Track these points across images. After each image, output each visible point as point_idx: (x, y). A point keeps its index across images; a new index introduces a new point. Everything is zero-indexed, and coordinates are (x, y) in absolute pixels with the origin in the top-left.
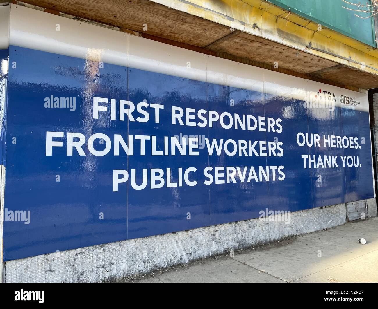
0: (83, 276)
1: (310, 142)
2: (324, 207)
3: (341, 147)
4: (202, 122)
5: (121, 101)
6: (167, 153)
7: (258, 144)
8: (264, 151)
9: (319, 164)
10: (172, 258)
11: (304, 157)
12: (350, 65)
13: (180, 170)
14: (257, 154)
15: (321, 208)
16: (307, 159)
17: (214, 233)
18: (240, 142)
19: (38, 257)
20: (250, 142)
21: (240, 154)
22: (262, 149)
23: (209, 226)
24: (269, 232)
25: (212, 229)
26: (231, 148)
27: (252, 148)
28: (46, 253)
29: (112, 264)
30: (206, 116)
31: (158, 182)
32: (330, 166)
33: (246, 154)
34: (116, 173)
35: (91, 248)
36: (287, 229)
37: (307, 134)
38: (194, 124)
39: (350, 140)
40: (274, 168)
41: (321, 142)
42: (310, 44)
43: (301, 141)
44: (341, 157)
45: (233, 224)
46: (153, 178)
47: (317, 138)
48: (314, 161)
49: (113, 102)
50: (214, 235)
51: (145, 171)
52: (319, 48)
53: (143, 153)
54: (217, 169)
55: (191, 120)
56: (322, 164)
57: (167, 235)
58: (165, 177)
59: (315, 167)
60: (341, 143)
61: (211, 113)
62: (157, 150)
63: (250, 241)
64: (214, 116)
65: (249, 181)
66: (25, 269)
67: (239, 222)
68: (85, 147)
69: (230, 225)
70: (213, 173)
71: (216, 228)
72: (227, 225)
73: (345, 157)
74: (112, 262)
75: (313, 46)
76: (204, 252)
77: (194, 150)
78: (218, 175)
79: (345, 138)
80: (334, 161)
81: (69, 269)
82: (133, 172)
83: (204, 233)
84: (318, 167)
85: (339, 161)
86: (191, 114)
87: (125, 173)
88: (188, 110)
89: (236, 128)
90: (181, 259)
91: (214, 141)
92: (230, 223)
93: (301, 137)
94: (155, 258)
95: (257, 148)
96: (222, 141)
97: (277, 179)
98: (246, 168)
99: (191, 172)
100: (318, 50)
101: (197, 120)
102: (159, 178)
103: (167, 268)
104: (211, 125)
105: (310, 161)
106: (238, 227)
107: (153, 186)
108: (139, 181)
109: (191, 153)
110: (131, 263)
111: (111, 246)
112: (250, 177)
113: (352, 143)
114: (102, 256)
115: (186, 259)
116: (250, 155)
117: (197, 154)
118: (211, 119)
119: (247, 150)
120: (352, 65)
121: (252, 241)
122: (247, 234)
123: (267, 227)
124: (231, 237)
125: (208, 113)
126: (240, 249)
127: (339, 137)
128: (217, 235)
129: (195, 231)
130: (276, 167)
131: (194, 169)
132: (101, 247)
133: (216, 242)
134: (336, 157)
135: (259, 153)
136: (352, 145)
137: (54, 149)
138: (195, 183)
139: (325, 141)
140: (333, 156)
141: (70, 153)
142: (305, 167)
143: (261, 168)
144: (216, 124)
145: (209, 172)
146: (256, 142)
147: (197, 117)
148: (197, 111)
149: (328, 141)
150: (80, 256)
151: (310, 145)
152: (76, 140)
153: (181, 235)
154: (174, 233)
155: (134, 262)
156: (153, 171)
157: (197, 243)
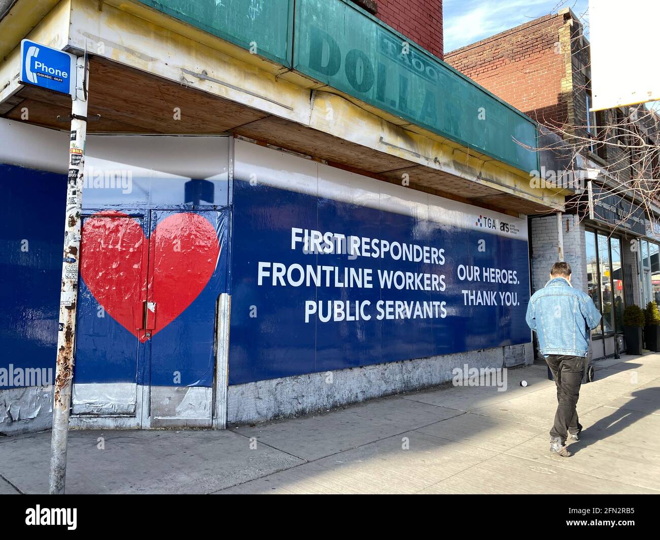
1: (470, 276)
2: (482, 351)
3: (500, 282)
4: (375, 252)
5: (312, 231)
6: (346, 286)
7: (423, 276)
8: (428, 285)
9: (478, 301)
10: (350, 395)
11: (465, 292)
13: (357, 303)
14: (422, 288)
15: (479, 351)
16: (467, 295)
17: (384, 372)
18: (408, 274)
19: (250, 384)
20: (416, 274)
21: (407, 288)
22: (427, 282)
23: (379, 364)
24: (431, 375)
25: (381, 367)
26: (399, 280)
27: (417, 281)
28: (256, 381)
29: (303, 396)
30: (378, 245)
31: (339, 315)
32: (489, 304)
33: (412, 288)
34: (308, 304)
35: (288, 379)
36: (447, 372)
37: (467, 267)
38: (368, 255)
39: (509, 274)
40: (436, 303)
41: (481, 275)
42: (481, 174)
43: (462, 275)
44: (500, 293)
45: (400, 364)
46: (337, 311)
47: (477, 271)
48: (474, 297)
49: (306, 232)
50: (384, 374)
51: (330, 303)
52: (488, 178)
53: (328, 284)
54: (388, 303)
55: (366, 251)
56: (481, 301)
57: (345, 371)
58: (345, 310)
59: (475, 304)
60: (500, 277)
61: (383, 242)
62: (339, 281)
63: (415, 383)
64: (385, 246)
65: (415, 317)
66: (241, 395)
67: (405, 362)
68: (285, 277)
69: (397, 364)
70: (383, 307)
71: (385, 367)
72: (395, 364)
73: (504, 293)
74: (303, 394)
75: (483, 175)
76: (374, 391)
77: (368, 282)
78: (389, 310)
79: (504, 271)
80: (493, 298)
81: (271, 398)
82: (321, 302)
83: (375, 371)
84: (477, 304)
85: (498, 298)
86: (366, 243)
87: (314, 304)
88: (364, 240)
89: (404, 259)
90: (357, 397)
91: (386, 273)
92: (397, 362)
93: (461, 270)
94: (336, 394)
95: (422, 281)
96: (392, 273)
97: (439, 316)
98: (412, 302)
99: (366, 306)
100: (486, 180)
101: (371, 251)
102: (341, 311)
103: (345, 405)
104: (382, 256)
105: (470, 297)
106: (404, 368)
107: (336, 319)
108: (325, 313)
109: (366, 286)
110: (317, 397)
111: (302, 378)
112: (416, 313)
113: (511, 277)
114: (295, 388)
115: (361, 397)
116: (416, 288)
117: (371, 286)
118: (383, 250)
119: (414, 283)
120: (516, 194)
122: (411, 375)
123: (429, 369)
124: (398, 378)
125: (380, 243)
126: (405, 391)
127: (498, 270)
128: (386, 374)
129: (368, 368)
130: (438, 303)
131: (367, 302)
132: (295, 378)
133: (386, 382)
134: (495, 293)
135: (424, 287)
136: (511, 280)
137: (264, 279)
138: (369, 317)
139: (485, 274)
140: (492, 292)
141: (274, 283)
142: (466, 304)
143: (425, 303)
144: (387, 254)
145: (381, 306)
146: (421, 275)
147: (371, 247)
148: (371, 241)
149: (487, 274)
150: (280, 386)
151: (470, 279)
152: (279, 270)
153: (356, 371)
154: (351, 369)
155: (320, 396)
156: (336, 303)
157: (369, 381)
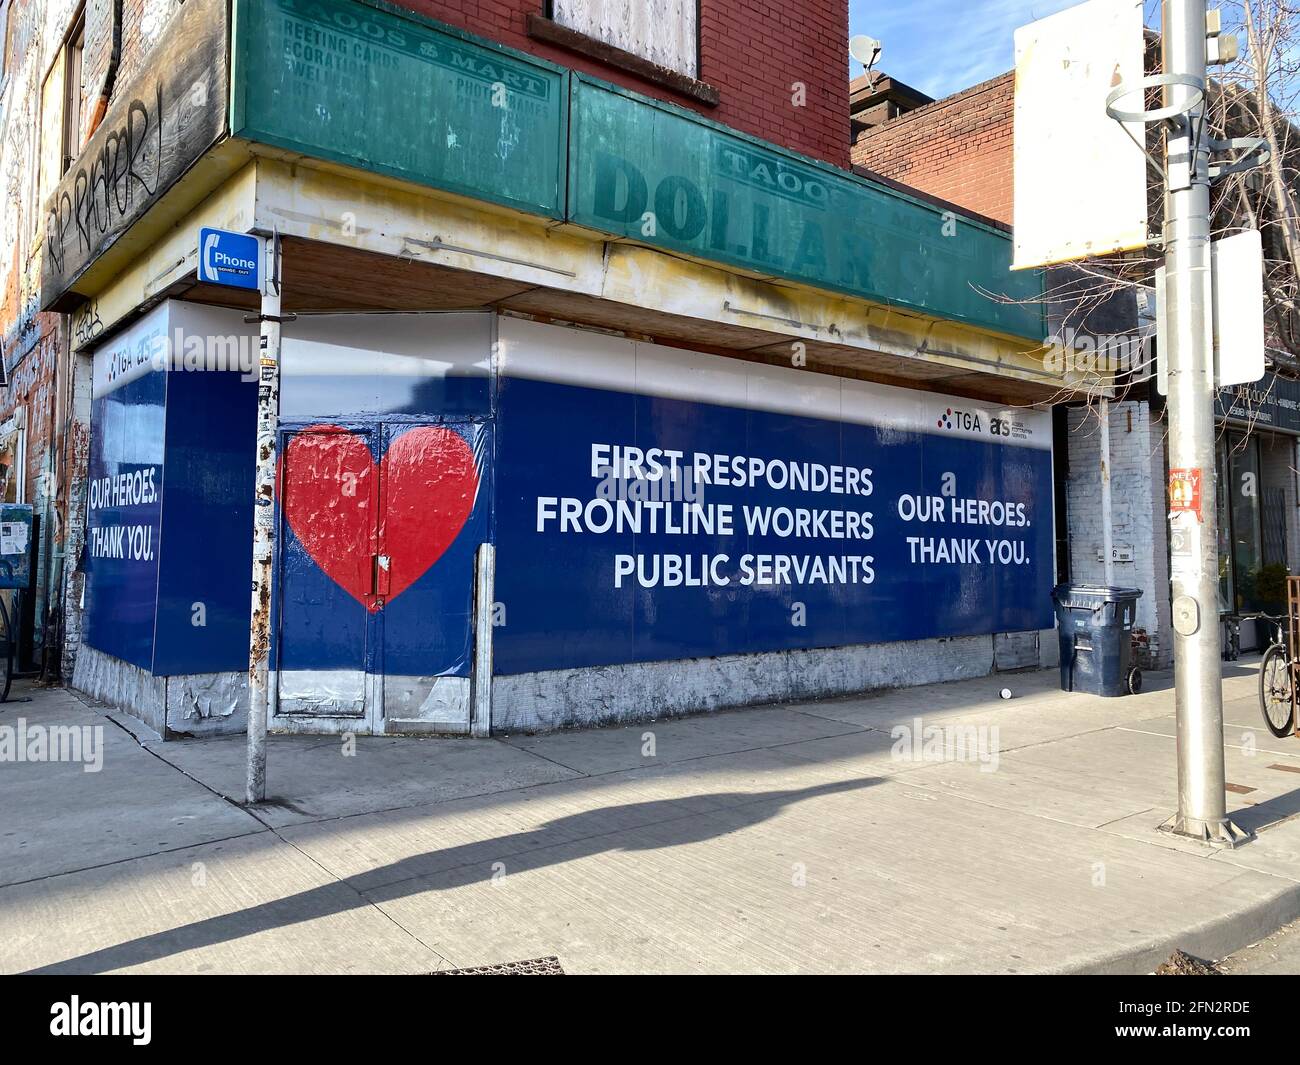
0: (578, 710)
1: (924, 514)
2: (948, 640)
3: (988, 523)
4: (739, 477)
5: (626, 448)
6: (686, 531)
7: (829, 516)
8: (838, 529)
9: (940, 555)
10: (691, 699)
11: (912, 540)
12: (999, 374)
13: (705, 558)
14: (826, 535)
15: (941, 641)
16: (918, 546)
17: (753, 666)
18: (799, 512)
19: (526, 674)
20: (815, 512)
21: (798, 534)
22: (835, 524)
23: (745, 655)
24: (844, 676)
25: (749, 659)
26: (783, 522)
27: (818, 523)
28: (536, 672)
29: (613, 697)
30: (745, 467)
31: (673, 576)
32: (963, 561)
33: (808, 534)
34: (619, 559)
35: (587, 670)
36: (876, 673)
37: (919, 498)
38: (726, 482)
39: (1007, 509)
40: (854, 559)
41: (947, 512)
42: (925, 344)
43: (907, 512)
44: (987, 542)
45: (783, 655)
46: (668, 570)
47: (938, 505)
48: (931, 549)
49: (616, 449)
50: (754, 670)
51: (656, 558)
52: (941, 350)
53: (653, 530)
54: (762, 558)
55: (722, 476)
56: (946, 555)
57: (684, 662)
58: (683, 569)
59: (932, 561)
60: (989, 515)
61: (753, 461)
62: (673, 525)
63: (811, 686)
64: (757, 467)
65: (811, 581)
66: (513, 690)
67: (793, 653)
68: (581, 520)
69: (778, 656)
70: (753, 564)
71: (756, 659)
72: (774, 655)
73: (996, 542)
74: (613, 694)
75: (930, 346)
76: (736, 696)
77: (726, 525)
78: (762, 569)
79: (997, 504)
80: (972, 551)
81: (561, 696)
82: (641, 558)
83: (738, 664)
84: (938, 561)
85: (982, 551)
86: (722, 464)
87: (629, 559)
88: (718, 458)
89: (793, 487)
90: (704, 703)
91: (757, 510)
92: (778, 652)
93: (906, 503)
94: (668, 697)
95: (827, 523)
96: (769, 509)
97: (860, 579)
98: (807, 558)
99: (721, 562)
100: (937, 353)
101: (732, 475)
102: (676, 570)
103: (683, 714)
104: (752, 484)
105: (924, 549)
106: (791, 661)
107: (668, 582)
108: (649, 575)
109: (722, 531)
110: (636, 699)
111: (611, 670)
112: (814, 575)
113: (1012, 514)
114: (600, 684)
115: (711, 703)
116: (815, 535)
117: (730, 532)
118: (753, 473)
119: (810, 526)
120: (1003, 372)
121: (814, 688)
122: (805, 673)
123: (839, 665)
124: (779, 677)
125: (747, 463)
126: (793, 699)
127: (985, 503)
128: (757, 671)
129: (725, 659)
130: (859, 559)
131: (724, 558)
132: (599, 670)
133: (756, 683)
134: (977, 541)
135: (830, 533)
136: (1011, 518)
137: (546, 521)
138: (725, 581)
139: (955, 510)
140: (969, 541)
141: (564, 528)
142: (913, 561)
143: (832, 560)
144: (761, 480)
145: (748, 563)
146: (825, 513)
147: (731, 469)
148: (731, 460)
149: (961, 510)
150: (574, 680)
151: (924, 519)
152: (571, 508)
153: (704, 664)
154: (694, 659)
155: (641, 697)
156: (668, 558)
157: (727, 680)
